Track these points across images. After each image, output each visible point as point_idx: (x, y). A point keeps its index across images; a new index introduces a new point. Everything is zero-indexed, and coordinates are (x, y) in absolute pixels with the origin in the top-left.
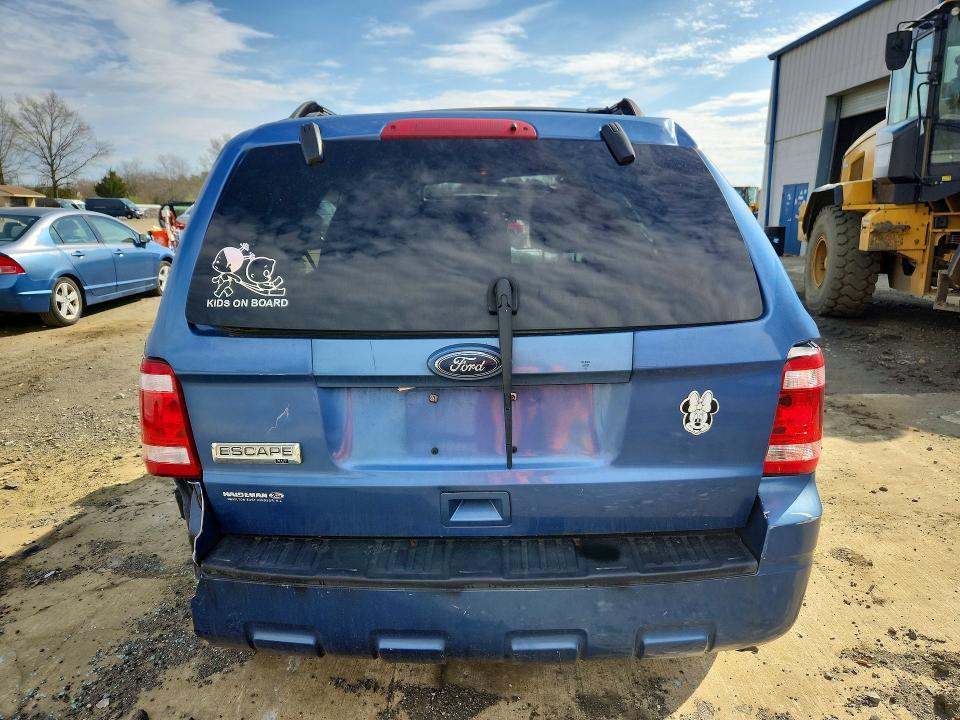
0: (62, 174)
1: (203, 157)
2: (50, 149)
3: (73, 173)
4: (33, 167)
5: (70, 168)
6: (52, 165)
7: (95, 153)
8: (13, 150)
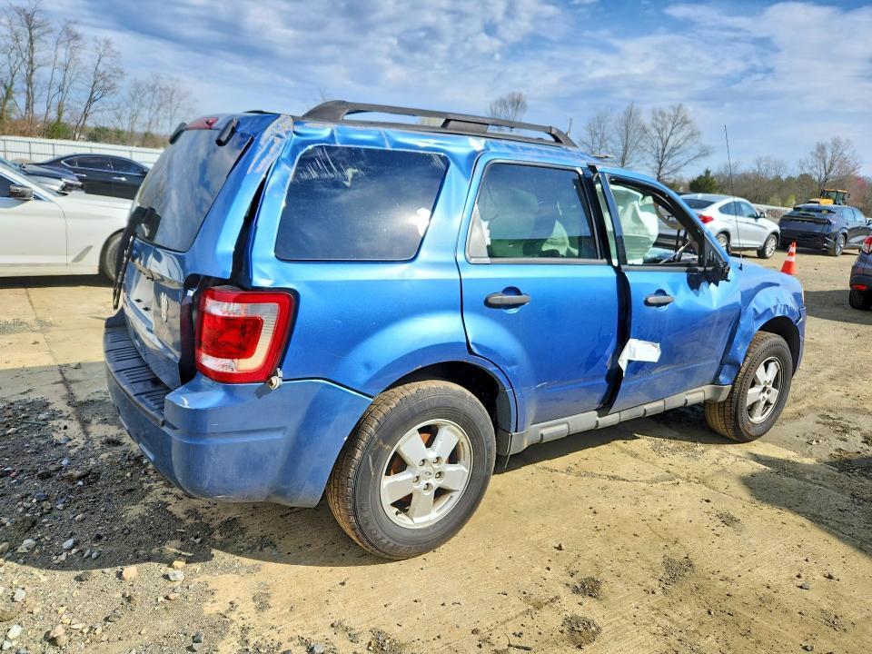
0: (666, 171)
1: (803, 160)
2: (664, 150)
3: (675, 171)
4: (647, 164)
5: (674, 167)
6: (661, 164)
7: (697, 154)
8: (636, 151)
